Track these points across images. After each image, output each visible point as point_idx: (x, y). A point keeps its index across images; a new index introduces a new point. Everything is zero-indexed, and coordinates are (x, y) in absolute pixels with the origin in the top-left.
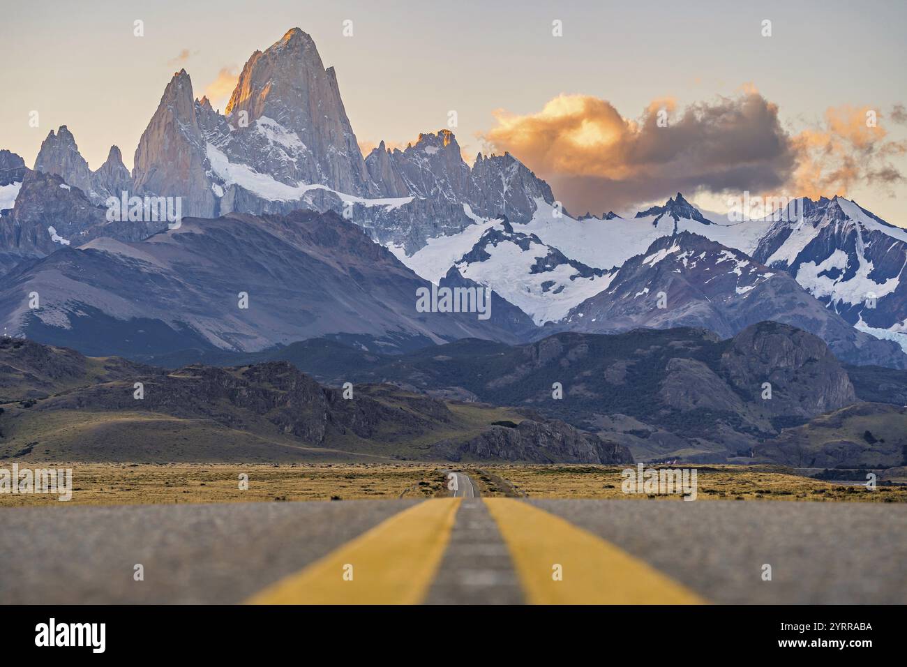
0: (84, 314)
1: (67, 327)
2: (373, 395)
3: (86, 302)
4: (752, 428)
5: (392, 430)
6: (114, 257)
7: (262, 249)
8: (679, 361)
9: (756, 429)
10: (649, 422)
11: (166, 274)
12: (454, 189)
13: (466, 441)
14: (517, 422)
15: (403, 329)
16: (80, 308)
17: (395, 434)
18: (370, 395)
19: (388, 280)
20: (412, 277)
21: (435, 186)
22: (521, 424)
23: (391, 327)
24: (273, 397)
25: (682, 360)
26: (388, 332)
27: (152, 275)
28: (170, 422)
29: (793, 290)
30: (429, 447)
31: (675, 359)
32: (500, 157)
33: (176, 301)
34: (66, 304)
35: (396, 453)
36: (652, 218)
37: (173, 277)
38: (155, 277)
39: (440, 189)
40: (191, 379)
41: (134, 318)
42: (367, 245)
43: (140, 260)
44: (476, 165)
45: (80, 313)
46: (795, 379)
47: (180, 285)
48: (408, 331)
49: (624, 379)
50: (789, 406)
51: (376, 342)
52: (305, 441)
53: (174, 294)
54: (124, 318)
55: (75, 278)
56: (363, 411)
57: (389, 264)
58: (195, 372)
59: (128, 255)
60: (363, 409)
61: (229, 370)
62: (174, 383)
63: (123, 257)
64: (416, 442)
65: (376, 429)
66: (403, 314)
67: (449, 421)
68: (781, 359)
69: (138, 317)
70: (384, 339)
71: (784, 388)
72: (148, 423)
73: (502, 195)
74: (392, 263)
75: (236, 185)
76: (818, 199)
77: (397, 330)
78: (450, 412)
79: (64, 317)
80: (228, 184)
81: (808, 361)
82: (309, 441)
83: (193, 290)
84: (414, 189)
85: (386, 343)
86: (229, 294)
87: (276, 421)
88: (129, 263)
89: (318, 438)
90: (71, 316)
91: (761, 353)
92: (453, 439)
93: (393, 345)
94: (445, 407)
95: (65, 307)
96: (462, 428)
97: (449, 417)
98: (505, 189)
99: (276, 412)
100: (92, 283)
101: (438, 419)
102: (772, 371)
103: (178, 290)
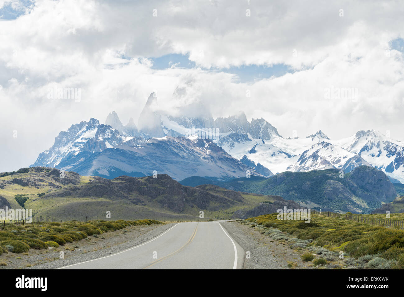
0: (114, 171)
1: (108, 175)
2: (207, 190)
3: (115, 166)
4: (360, 206)
5: (216, 205)
6: (126, 151)
7: (178, 148)
8: (330, 181)
9: (361, 207)
10: (320, 204)
11: (144, 157)
12: (244, 130)
13: (250, 210)
14: (273, 202)
15: (228, 175)
16: (113, 168)
17: (217, 207)
18: (206, 190)
19: (222, 158)
20: (230, 157)
21: (238, 129)
22: (274, 202)
23: (223, 174)
24: (159, 190)
25: (331, 181)
26: (222, 176)
27: (139, 157)
28: (105, 202)
29: (361, 161)
30: (233, 213)
31: (329, 181)
32: (260, 119)
33: (147, 166)
34: (108, 167)
35: (217, 216)
36: (311, 138)
37: (146, 158)
38: (141, 158)
39: (240, 130)
40: (120, 182)
41: (132, 172)
42: (215, 147)
43: (135, 152)
44: (252, 122)
45: (113, 170)
46: (375, 187)
47: (149, 160)
48: (229, 176)
49: (309, 188)
50: (373, 197)
51: (218, 179)
52: (174, 211)
53: (147, 164)
54: (129, 172)
55: (112, 158)
56: (202, 197)
57: (222, 153)
58: (122, 179)
59: (131, 150)
60: (202, 196)
61: (139, 178)
62: (112, 184)
63: (129, 151)
64: (226, 211)
65: (208, 205)
66: (227, 170)
67: (242, 201)
68: (368, 180)
69: (134, 171)
70: (221, 178)
71: (371, 190)
72: (95, 202)
73: (261, 132)
74: (224, 153)
75: (172, 130)
76: (367, 131)
77: (226, 175)
78: (242, 197)
79: (107, 172)
80: (169, 129)
81: (379, 180)
82: (176, 211)
83: (154, 162)
84: (231, 130)
85: (221, 180)
86: (166, 163)
87: (161, 202)
88: (131, 153)
89: (180, 209)
90: (110, 171)
91: (361, 177)
92: (244, 209)
93: (224, 180)
94: (240, 195)
95: (108, 168)
96: (248, 204)
97: (242, 200)
98: (262, 129)
99: (160, 198)
100: (118, 160)
101: (237, 200)
102: (366, 184)
103: (148, 162)
